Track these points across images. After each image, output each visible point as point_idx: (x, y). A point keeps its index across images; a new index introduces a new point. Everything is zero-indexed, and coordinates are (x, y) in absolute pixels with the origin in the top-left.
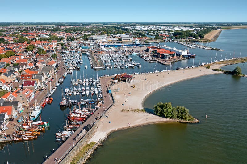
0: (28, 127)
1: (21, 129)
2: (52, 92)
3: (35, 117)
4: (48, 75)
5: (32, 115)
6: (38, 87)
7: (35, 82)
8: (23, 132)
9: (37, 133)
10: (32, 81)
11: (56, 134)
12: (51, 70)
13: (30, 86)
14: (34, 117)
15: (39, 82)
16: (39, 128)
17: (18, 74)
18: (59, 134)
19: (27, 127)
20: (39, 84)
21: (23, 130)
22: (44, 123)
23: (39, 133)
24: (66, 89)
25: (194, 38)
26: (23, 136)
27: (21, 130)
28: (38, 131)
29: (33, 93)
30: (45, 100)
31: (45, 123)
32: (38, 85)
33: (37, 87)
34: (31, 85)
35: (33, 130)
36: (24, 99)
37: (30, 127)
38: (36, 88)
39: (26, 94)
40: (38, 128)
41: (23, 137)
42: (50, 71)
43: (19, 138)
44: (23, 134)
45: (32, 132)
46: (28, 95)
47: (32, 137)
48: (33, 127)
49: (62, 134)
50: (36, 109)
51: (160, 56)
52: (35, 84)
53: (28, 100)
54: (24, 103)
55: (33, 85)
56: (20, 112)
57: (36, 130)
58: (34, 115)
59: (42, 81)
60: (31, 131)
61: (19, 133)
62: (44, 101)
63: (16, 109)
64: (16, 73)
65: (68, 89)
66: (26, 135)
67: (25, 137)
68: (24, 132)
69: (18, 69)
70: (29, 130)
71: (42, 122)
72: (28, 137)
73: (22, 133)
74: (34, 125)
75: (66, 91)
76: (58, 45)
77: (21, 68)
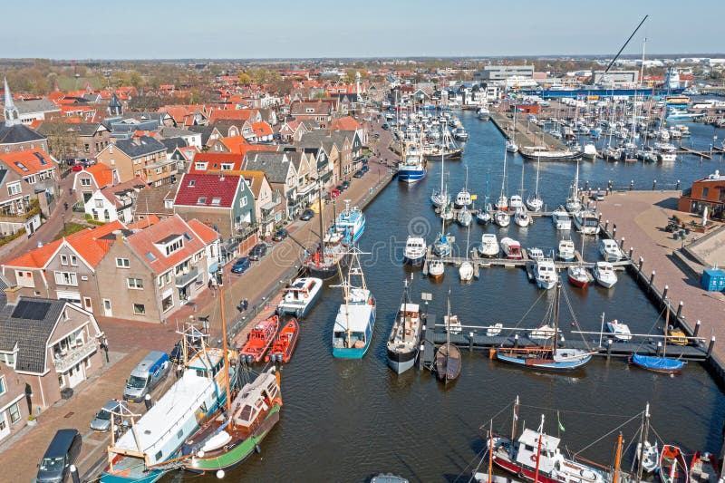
7: (242, 184)
10: (221, 179)
12: (340, 147)
13: (209, 203)
15: (265, 191)
20: (265, 199)
32: (259, 205)
33: (253, 217)
34: (216, 200)
38: (246, 218)
39: (162, 248)
42: (334, 148)
46: (175, 258)
53: (168, 293)
54: (140, 307)
55: (226, 203)
59: (287, 189)
65: (420, 241)
69: (204, 141)
75: (409, 250)
76: (373, 88)
77: (216, 133)
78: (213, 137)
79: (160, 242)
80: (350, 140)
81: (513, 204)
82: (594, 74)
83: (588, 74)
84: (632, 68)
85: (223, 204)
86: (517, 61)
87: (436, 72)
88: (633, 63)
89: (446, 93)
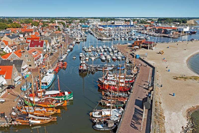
0: (39, 99)
1: (27, 103)
2: (64, 57)
3: (48, 84)
4: (57, 40)
5: (42, 81)
6: (47, 50)
7: (44, 43)
8: (30, 108)
9: (55, 111)
10: (40, 41)
11: (91, 114)
14: (46, 84)
15: (48, 45)
16: (58, 102)
17: (24, 39)
18: (96, 114)
19: (36, 100)
20: (48, 47)
21: (30, 104)
22: (64, 94)
23: (59, 111)
24: (81, 54)
25: (178, 23)
26: (30, 116)
27: (26, 105)
28: (57, 108)
29: (42, 55)
30: (58, 64)
31: (66, 93)
34: (39, 46)
35: (49, 106)
36: (30, 60)
37: (42, 99)
38: (45, 50)
39: (34, 53)
40: (54, 101)
41: (30, 118)
42: (59, 37)
43: (22, 121)
44: (31, 111)
45: (45, 110)
46: (36, 56)
47: (48, 120)
48: (46, 100)
49: (103, 114)
50: (48, 74)
51: (163, 31)
52: (44, 45)
53: (35, 62)
54: (30, 65)
56: (26, 77)
57: (52, 106)
58: (47, 81)
59: (51, 45)
60: (45, 108)
61: (23, 110)
62: (56, 65)
63: (19, 71)
64: (21, 39)
66: (36, 115)
67: (33, 119)
68: (32, 108)
69: (24, 36)
70: (41, 105)
71: (60, 92)
72: (39, 120)
73: (28, 111)
74: (48, 96)
75: (80, 55)
76: (60, 24)
77: (26, 34)
78: (26, 35)
79: (33, 52)
80: (62, 35)
81: (100, 48)
82: (114, 21)
83: (113, 21)
84: (123, 20)
85: (41, 47)
86: (95, 18)
87: (75, 21)
88: (123, 19)
89: (80, 26)
